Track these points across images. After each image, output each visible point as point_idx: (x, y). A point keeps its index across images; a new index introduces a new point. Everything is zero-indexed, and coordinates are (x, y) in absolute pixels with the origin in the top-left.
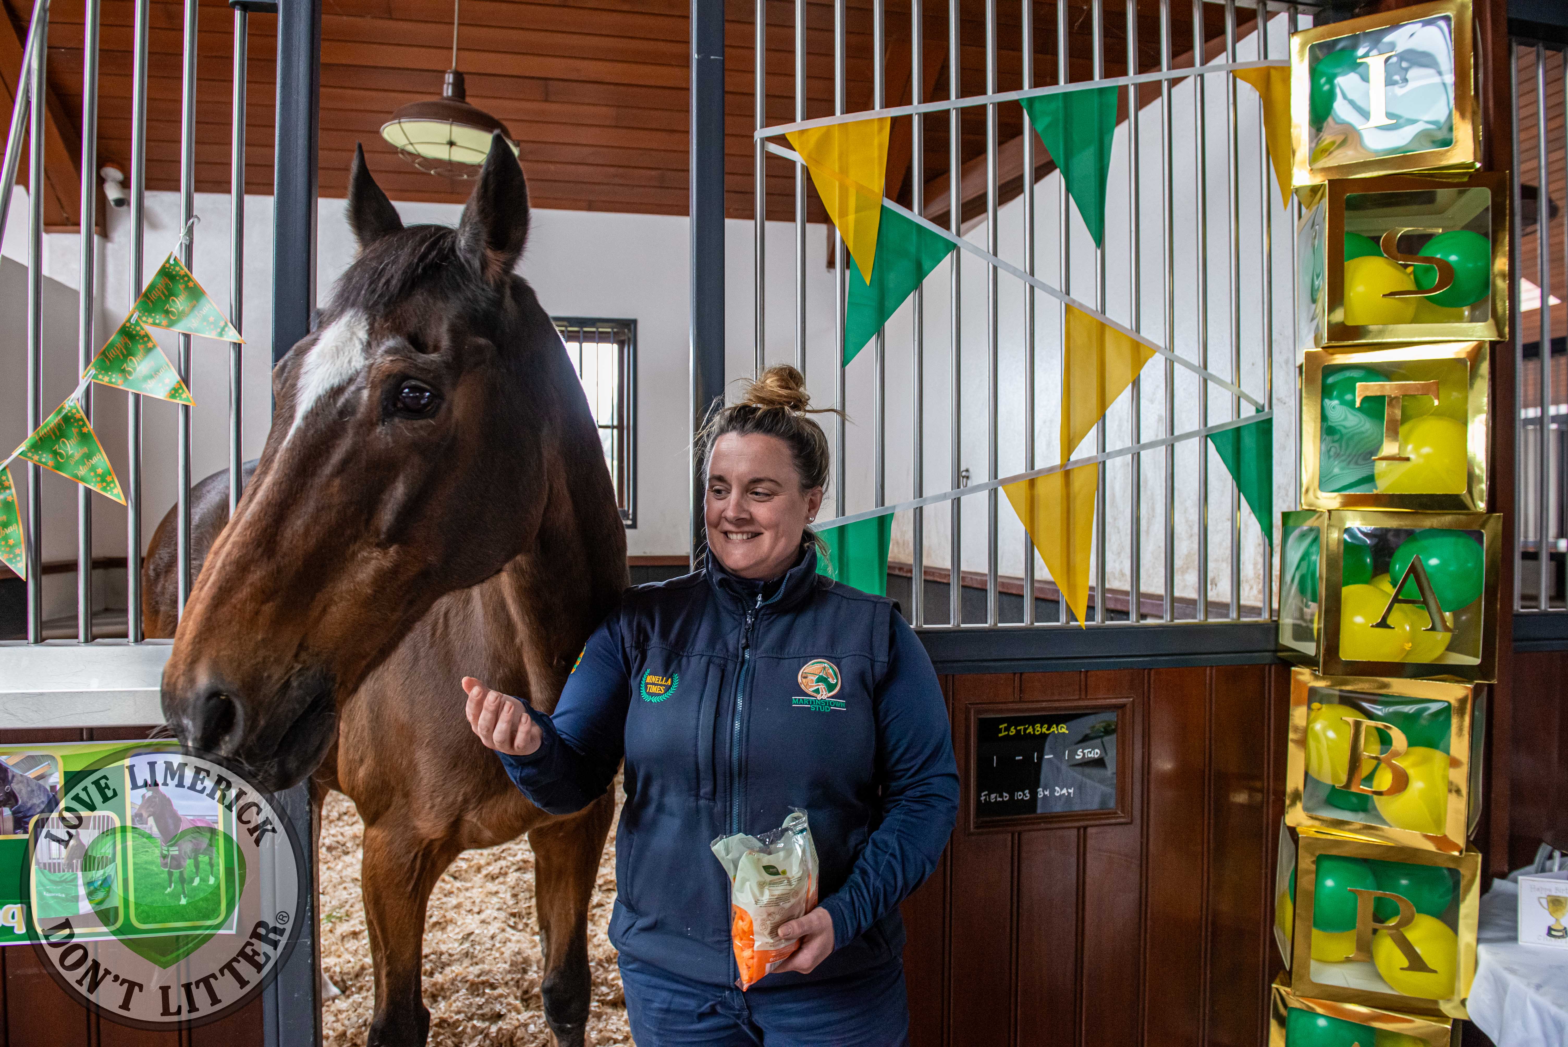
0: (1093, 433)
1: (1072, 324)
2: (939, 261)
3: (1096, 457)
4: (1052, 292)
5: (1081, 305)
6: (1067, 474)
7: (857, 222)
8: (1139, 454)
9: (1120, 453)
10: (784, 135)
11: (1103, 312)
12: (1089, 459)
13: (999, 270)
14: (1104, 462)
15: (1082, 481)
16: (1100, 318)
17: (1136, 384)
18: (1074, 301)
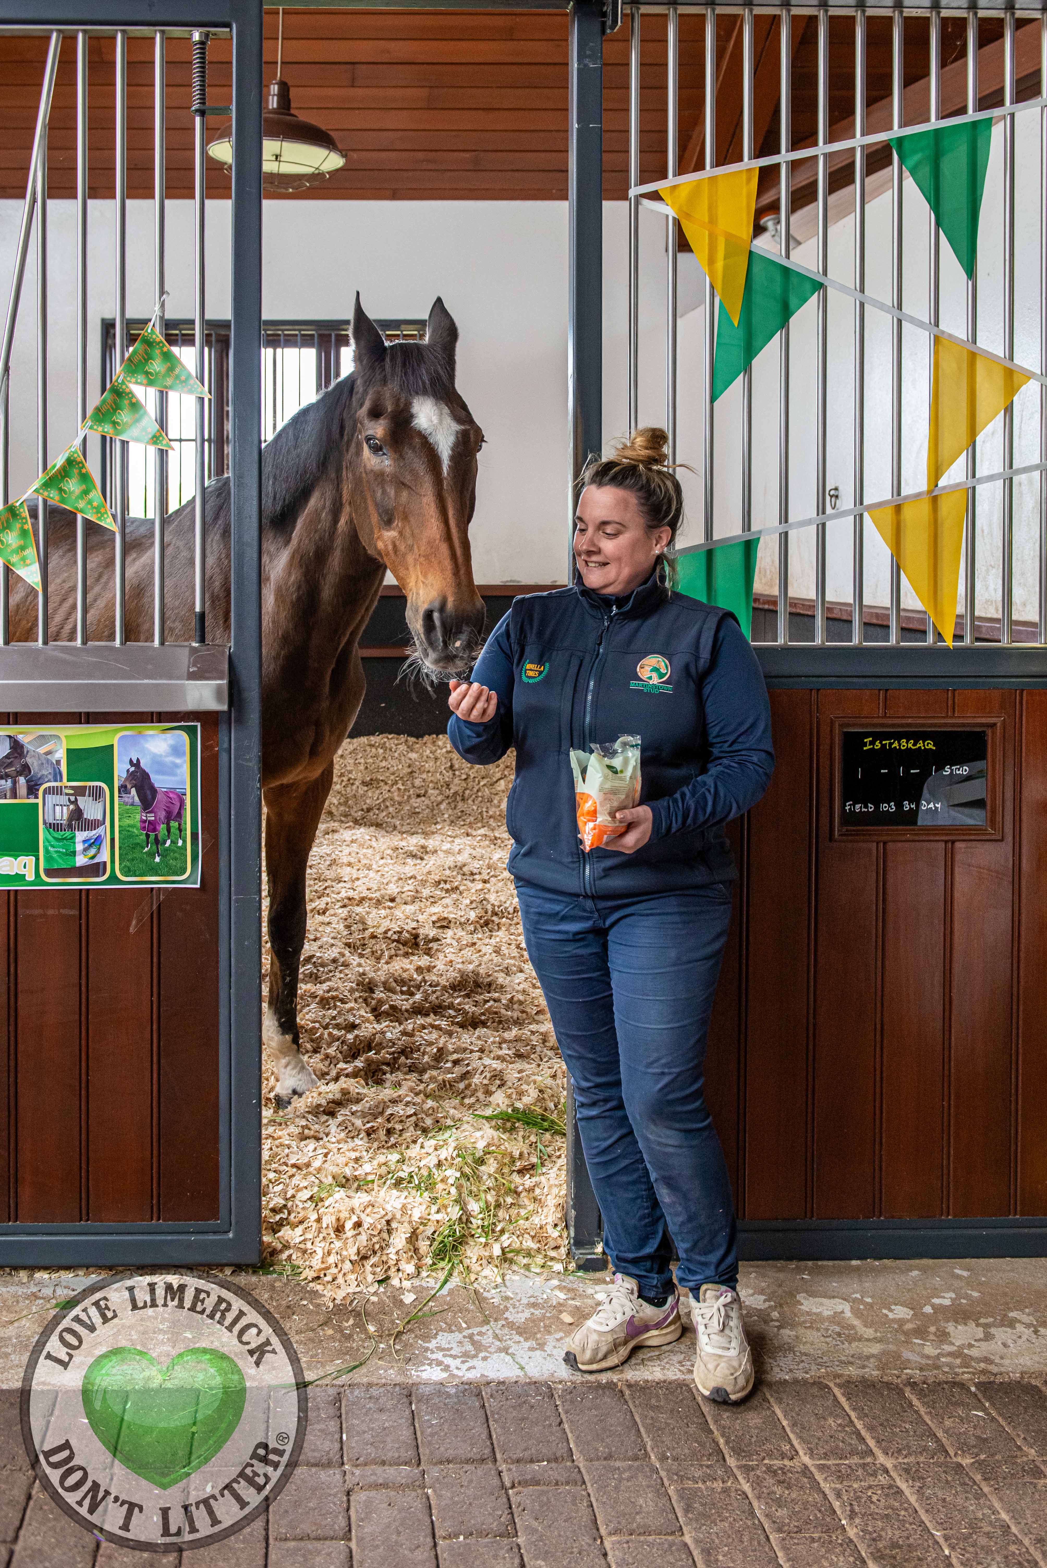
0: (962, 460)
1: (941, 354)
2: (805, 300)
3: (965, 483)
4: (920, 324)
5: (950, 335)
6: (935, 500)
7: (726, 268)
8: (1011, 479)
9: (991, 478)
10: (656, 192)
11: (974, 341)
12: (958, 485)
13: (866, 305)
14: (974, 488)
15: (949, 508)
16: (971, 347)
17: (1009, 410)
18: (943, 332)
